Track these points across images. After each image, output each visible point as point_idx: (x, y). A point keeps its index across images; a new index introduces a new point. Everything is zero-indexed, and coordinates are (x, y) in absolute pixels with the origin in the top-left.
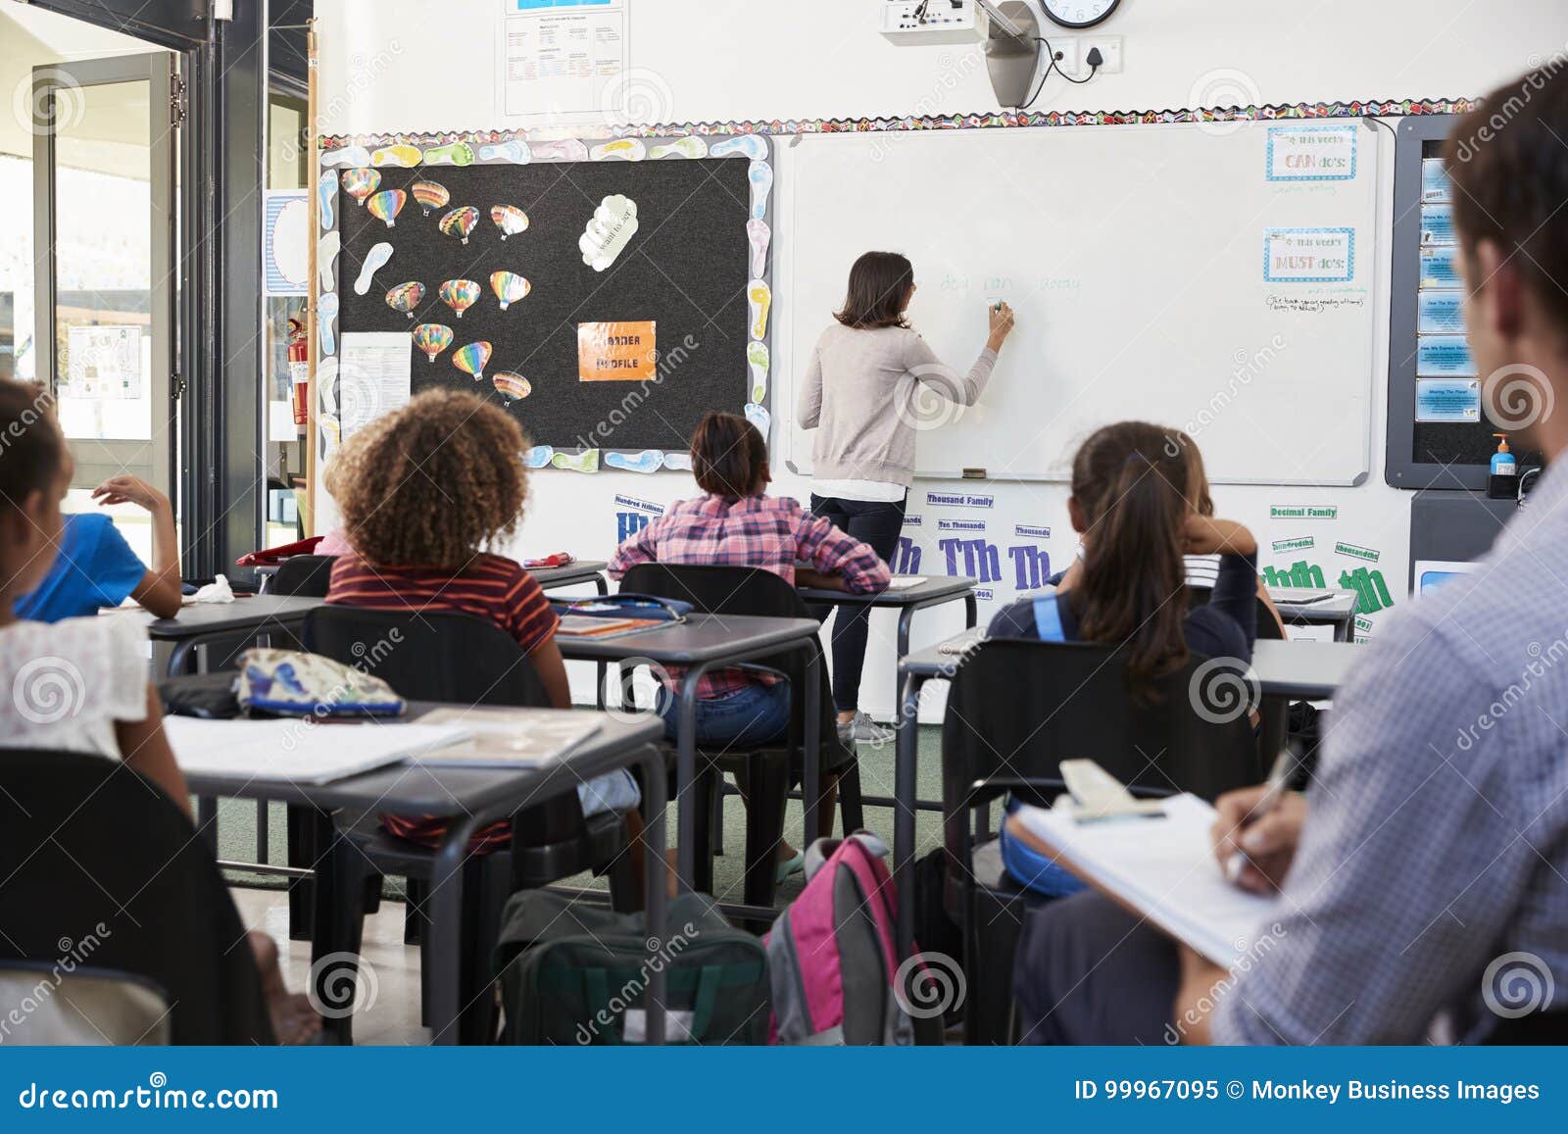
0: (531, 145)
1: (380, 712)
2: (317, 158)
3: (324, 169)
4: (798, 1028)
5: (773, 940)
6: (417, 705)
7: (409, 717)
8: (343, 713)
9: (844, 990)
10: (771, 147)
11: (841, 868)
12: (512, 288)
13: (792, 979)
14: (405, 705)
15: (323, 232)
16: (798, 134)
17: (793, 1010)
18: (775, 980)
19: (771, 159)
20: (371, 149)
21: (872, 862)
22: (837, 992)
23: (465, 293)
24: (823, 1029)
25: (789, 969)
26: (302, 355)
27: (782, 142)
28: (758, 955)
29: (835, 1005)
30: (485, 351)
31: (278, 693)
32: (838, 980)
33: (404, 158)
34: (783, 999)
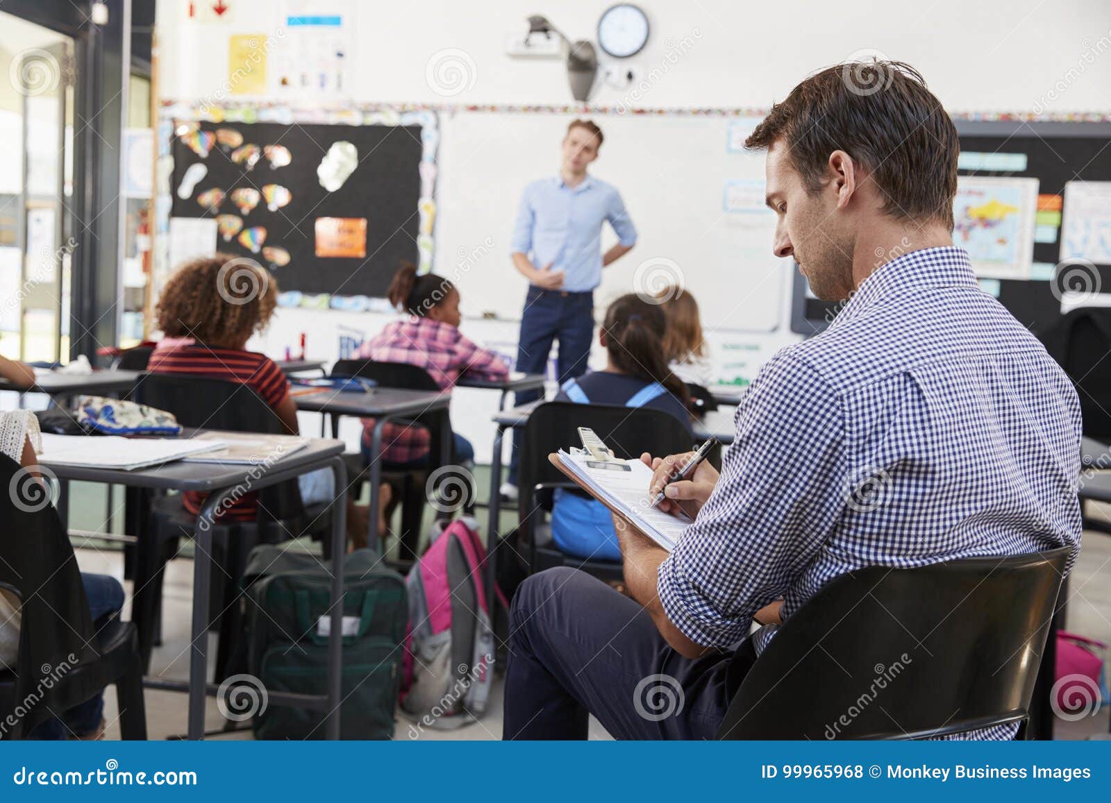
0: (294, 111)
1: (166, 432)
2: (159, 111)
3: (163, 119)
4: (425, 631)
5: (411, 579)
6: (189, 430)
7: (185, 436)
8: (143, 432)
9: (452, 609)
10: (438, 120)
11: (452, 538)
12: (279, 197)
13: (421, 604)
14: (182, 429)
15: (162, 157)
16: (453, 111)
17: (421, 622)
18: (411, 602)
19: (437, 127)
20: (193, 108)
21: (472, 535)
22: (447, 610)
23: (248, 198)
24: (439, 631)
25: (419, 596)
26: (146, 229)
27: (444, 116)
28: (401, 585)
29: (446, 618)
30: (260, 234)
31: (102, 421)
32: (448, 603)
33: (214, 117)
34: (416, 614)
